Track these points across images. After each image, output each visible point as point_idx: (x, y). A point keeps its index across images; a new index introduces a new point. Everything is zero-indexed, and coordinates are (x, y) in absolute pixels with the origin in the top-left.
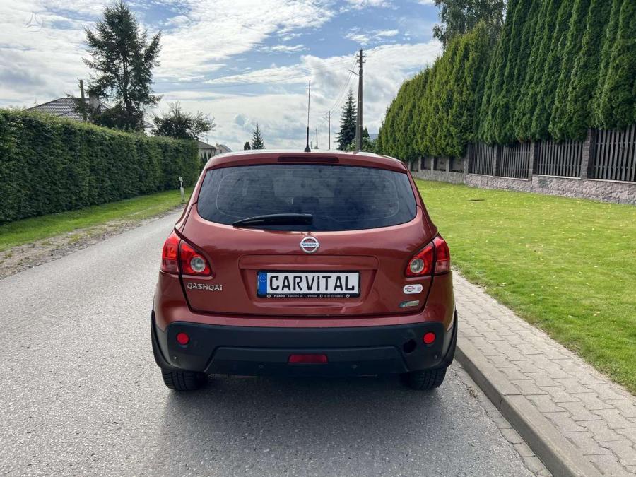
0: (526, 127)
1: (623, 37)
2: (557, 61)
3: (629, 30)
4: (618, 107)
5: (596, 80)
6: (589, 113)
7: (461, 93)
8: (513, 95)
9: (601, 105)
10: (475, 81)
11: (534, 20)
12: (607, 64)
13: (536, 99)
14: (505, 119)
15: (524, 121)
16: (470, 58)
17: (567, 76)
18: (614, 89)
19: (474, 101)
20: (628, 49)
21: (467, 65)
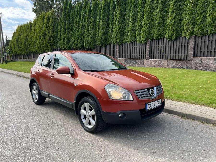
0: (76, 44)
1: (102, 22)
2: (83, 26)
3: (104, 20)
4: (103, 40)
5: (96, 33)
6: (95, 42)
7: (49, 32)
8: (70, 35)
9: (99, 40)
10: (54, 28)
11: (73, 12)
12: (99, 29)
13: (78, 37)
14: (68, 42)
15: (75, 43)
16: (51, 21)
17: (88, 31)
18: (102, 35)
19: (54, 35)
20: (104, 25)
21: (50, 23)
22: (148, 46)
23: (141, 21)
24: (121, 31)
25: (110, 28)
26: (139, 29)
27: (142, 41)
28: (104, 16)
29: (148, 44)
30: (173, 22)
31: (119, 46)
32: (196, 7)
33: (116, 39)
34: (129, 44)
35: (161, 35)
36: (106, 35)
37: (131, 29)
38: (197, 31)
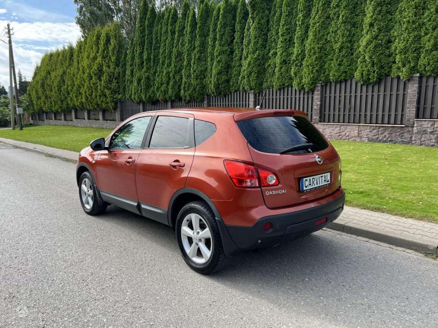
0: (165, 92)
1: (220, 45)
2: (180, 54)
3: (223, 42)
4: (222, 84)
5: (207, 68)
6: (205, 86)
7: (109, 67)
8: (152, 71)
9: (213, 82)
10: (118, 59)
11: (160, 26)
12: (212, 60)
13: (169, 75)
14: (148, 86)
15: (163, 89)
16: (112, 44)
17: (189, 64)
18: (219, 73)
19: (119, 73)
20: (224, 52)
21: (110, 48)
22: (317, 96)
23: (302, 43)
24: (259, 65)
25: (236, 58)
26: (297, 60)
27: (305, 86)
28: (223, 34)
29: (318, 91)
30: (373, 45)
31: (255, 95)
32: (423, 14)
33: (249, 81)
34: (276, 92)
35: (346, 72)
36: (227, 72)
37: (280, 60)
38: (424, 65)
